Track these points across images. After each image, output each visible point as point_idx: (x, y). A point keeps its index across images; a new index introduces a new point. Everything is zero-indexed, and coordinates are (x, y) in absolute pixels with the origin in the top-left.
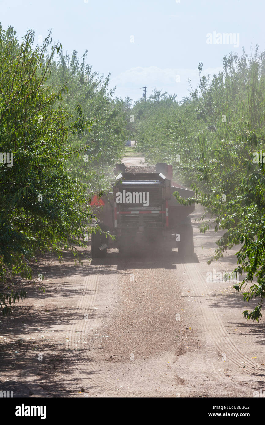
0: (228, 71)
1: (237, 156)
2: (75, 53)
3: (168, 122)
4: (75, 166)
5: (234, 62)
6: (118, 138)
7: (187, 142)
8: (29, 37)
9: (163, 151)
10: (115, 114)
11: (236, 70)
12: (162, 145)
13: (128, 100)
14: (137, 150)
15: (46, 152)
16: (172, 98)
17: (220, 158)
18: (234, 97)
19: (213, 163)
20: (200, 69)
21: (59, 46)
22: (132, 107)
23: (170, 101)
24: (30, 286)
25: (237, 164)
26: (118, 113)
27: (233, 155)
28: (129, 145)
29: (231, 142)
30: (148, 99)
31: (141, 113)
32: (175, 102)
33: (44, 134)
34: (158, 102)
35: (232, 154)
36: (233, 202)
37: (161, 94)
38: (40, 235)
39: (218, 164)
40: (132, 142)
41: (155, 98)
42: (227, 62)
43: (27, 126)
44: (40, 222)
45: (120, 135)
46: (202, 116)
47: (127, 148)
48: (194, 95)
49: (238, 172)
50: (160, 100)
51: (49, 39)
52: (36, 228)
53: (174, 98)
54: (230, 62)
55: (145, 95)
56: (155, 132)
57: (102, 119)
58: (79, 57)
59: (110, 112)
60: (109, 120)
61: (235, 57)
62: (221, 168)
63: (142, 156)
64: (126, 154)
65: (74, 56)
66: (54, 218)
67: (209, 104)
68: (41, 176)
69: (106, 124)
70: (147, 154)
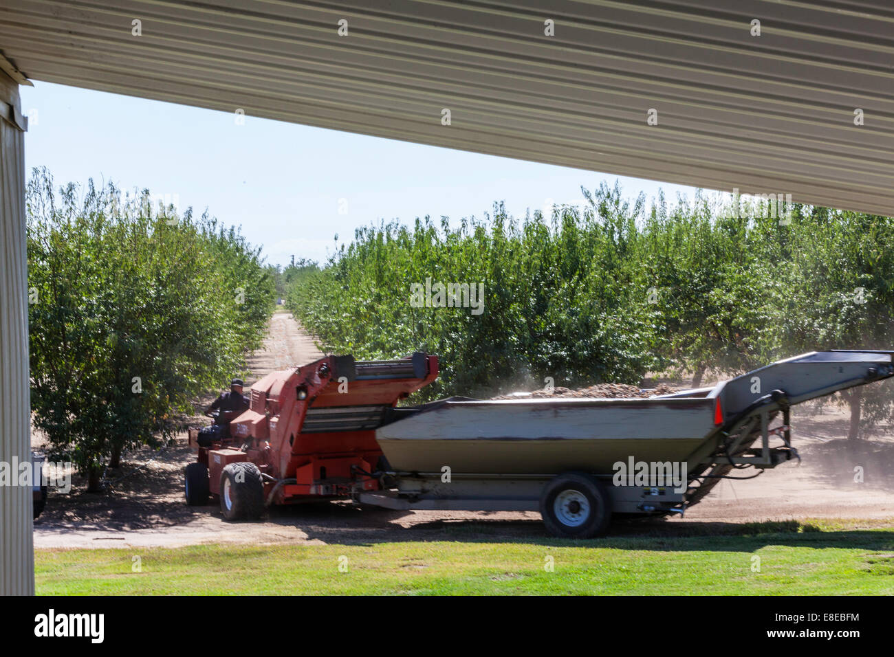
0: (359, 241)
1: (365, 311)
2: (233, 227)
3: (311, 284)
4: (230, 321)
5: (364, 233)
6: (269, 297)
7: (327, 299)
8: (189, 214)
9: (307, 308)
10: (265, 277)
11: (366, 240)
12: (307, 303)
13: (279, 266)
14: (286, 307)
15: (204, 309)
16: (315, 264)
17: (352, 313)
18: (363, 262)
19: (346, 317)
20: (336, 239)
21: (214, 220)
22: (282, 272)
23: (313, 267)
24: (194, 422)
25: (366, 317)
26: (267, 276)
27: (363, 310)
28: (280, 304)
29: (361, 299)
30: (295, 265)
31: (289, 276)
32: (318, 268)
33: (202, 294)
34: (304, 268)
35: (361, 308)
36: (362, 348)
37: (306, 260)
38: (201, 379)
39: (350, 317)
40: (283, 301)
41: (301, 264)
42: (359, 233)
43: (187, 287)
44: (200, 367)
45: (269, 295)
46: (338, 278)
47: (278, 306)
48: (331, 261)
49: (367, 323)
50: (305, 266)
51: (206, 215)
52: (195, 373)
53: (316, 264)
54: (361, 233)
55: (293, 262)
56: (300, 292)
57: (255, 281)
58: (236, 230)
59: (261, 276)
60: (260, 282)
61: (365, 229)
62: (353, 320)
63: (291, 312)
64: (277, 311)
65: (232, 230)
66: (213, 364)
67: (344, 268)
68: (200, 328)
69: (258, 286)
70: (294, 311)
